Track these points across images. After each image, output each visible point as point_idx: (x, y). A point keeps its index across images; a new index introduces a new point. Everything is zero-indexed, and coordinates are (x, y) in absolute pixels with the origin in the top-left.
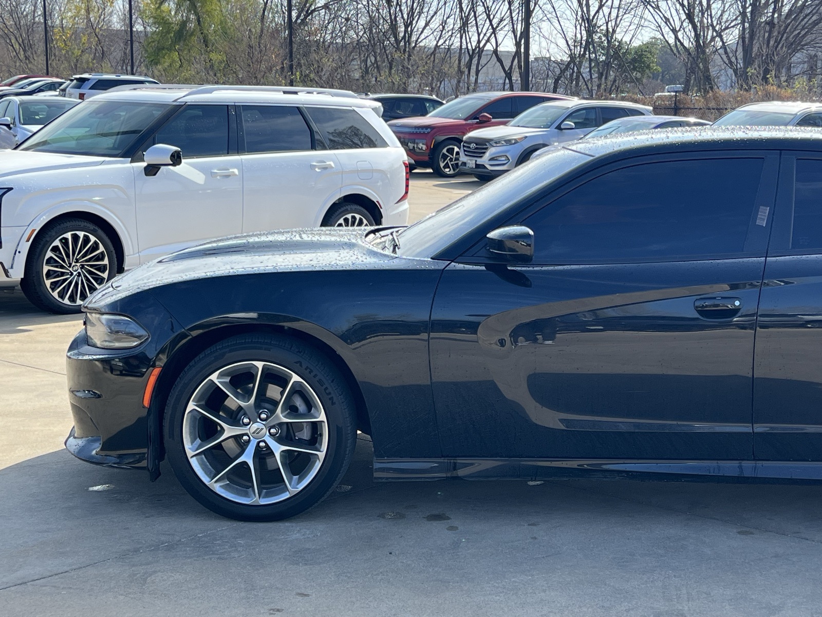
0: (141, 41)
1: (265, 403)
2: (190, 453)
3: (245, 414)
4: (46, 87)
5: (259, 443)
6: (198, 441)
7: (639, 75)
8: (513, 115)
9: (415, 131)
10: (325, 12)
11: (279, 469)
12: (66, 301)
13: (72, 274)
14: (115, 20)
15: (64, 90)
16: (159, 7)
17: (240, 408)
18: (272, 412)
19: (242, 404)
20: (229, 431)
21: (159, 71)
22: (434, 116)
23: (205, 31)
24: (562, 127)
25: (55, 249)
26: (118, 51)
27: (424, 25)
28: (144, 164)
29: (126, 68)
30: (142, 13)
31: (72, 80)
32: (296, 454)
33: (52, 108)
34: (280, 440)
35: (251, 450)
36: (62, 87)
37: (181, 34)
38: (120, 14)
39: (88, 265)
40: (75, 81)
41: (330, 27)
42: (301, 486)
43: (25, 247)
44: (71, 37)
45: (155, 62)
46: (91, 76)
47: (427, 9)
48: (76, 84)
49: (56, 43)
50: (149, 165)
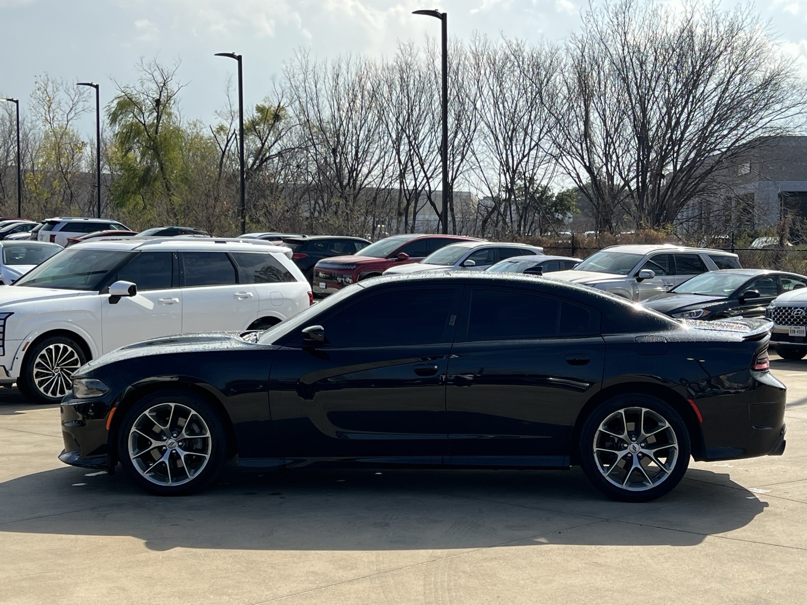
0: (108, 185)
1: (175, 428)
2: (132, 457)
3: (165, 435)
4: (18, 229)
5: (172, 451)
6: (137, 450)
7: (560, 216)
8: (426, 254)
9: (343, 267)
10: (279, 160)
11: (184, 467)
12: (49, 394)
13: (54, 375)
14: (83, 165)
15: (36, 232)
16: (125, 155)
17: (162, 431)
18: (180, 433)
19: (163, 428)
20: (155, 443)
21: (124, 213)
22: (361, 255)
23: (167, 177)
24: (465, 264)
25: (43, 357)
26: (86, 194)
27: (367, 171)
28: (109, 295)
29: (93, 209)
30: (109, 161)
31: (44, 223)
32: (194, 457)
33: (31, 251)
34: (184, 449)
35: (167, 454)
36: (34, 229)
37: (145, 179)
38: (89, 160)
39: (65, 368)
40: (47, 224)
41: (283, 172)
42: (196, 475)
43: (21, 355)
44: (41, 181)
45: (121, 205)
46: (61, 219)
47: (369, 159)
48: (47, 226)
49: (27, 187)
50: (112, 296)
